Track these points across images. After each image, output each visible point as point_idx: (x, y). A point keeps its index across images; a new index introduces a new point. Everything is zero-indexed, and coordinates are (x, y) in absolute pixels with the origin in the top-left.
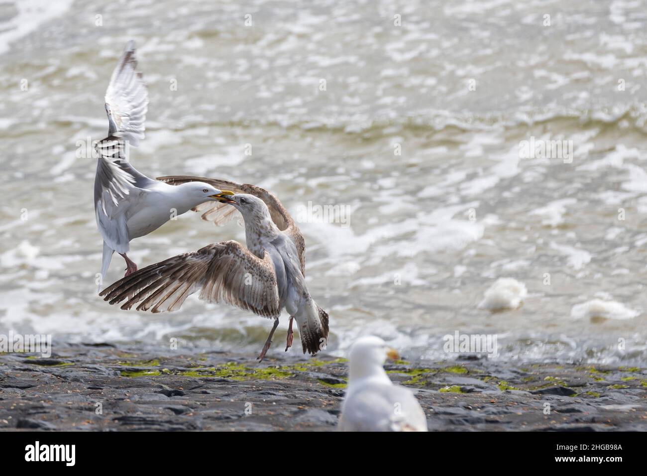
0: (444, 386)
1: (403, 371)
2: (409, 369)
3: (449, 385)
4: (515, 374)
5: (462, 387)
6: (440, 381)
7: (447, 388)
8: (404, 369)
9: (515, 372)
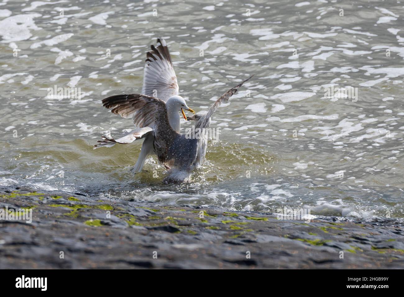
0: (89, 219)
1: (68, 205)
2: (73, 205)
3: (93, 219)
4: (147, 213)
5: (102, 220)
7: (91, 221)
8: (70, 204)
9: (148, 211)
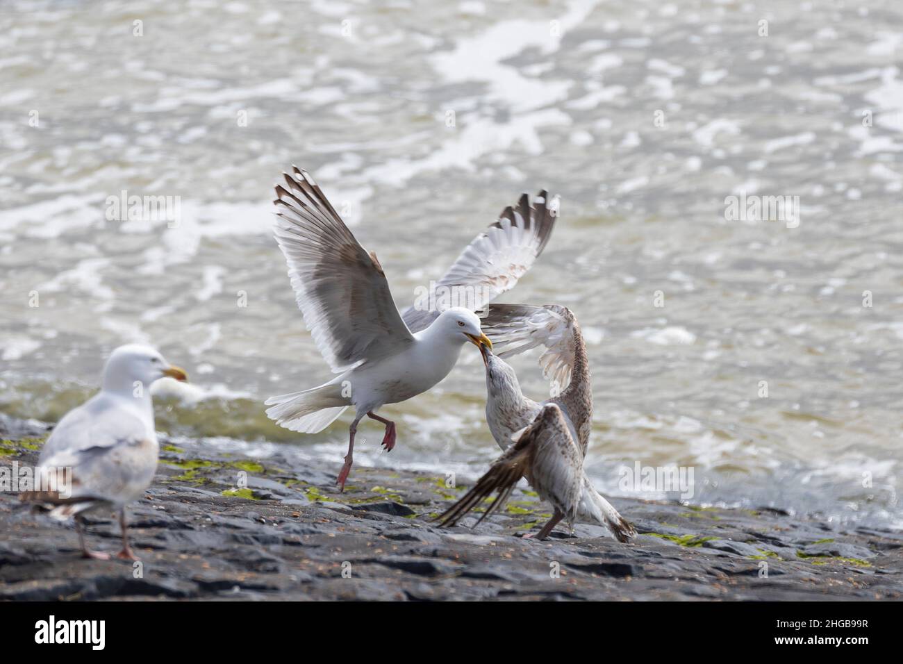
0: (229, 487)
2: (182, 460)
4: (330, 480)
5: (255, 490)
6: (225, 480)
7: (233, 491)
9: (330, 476)
